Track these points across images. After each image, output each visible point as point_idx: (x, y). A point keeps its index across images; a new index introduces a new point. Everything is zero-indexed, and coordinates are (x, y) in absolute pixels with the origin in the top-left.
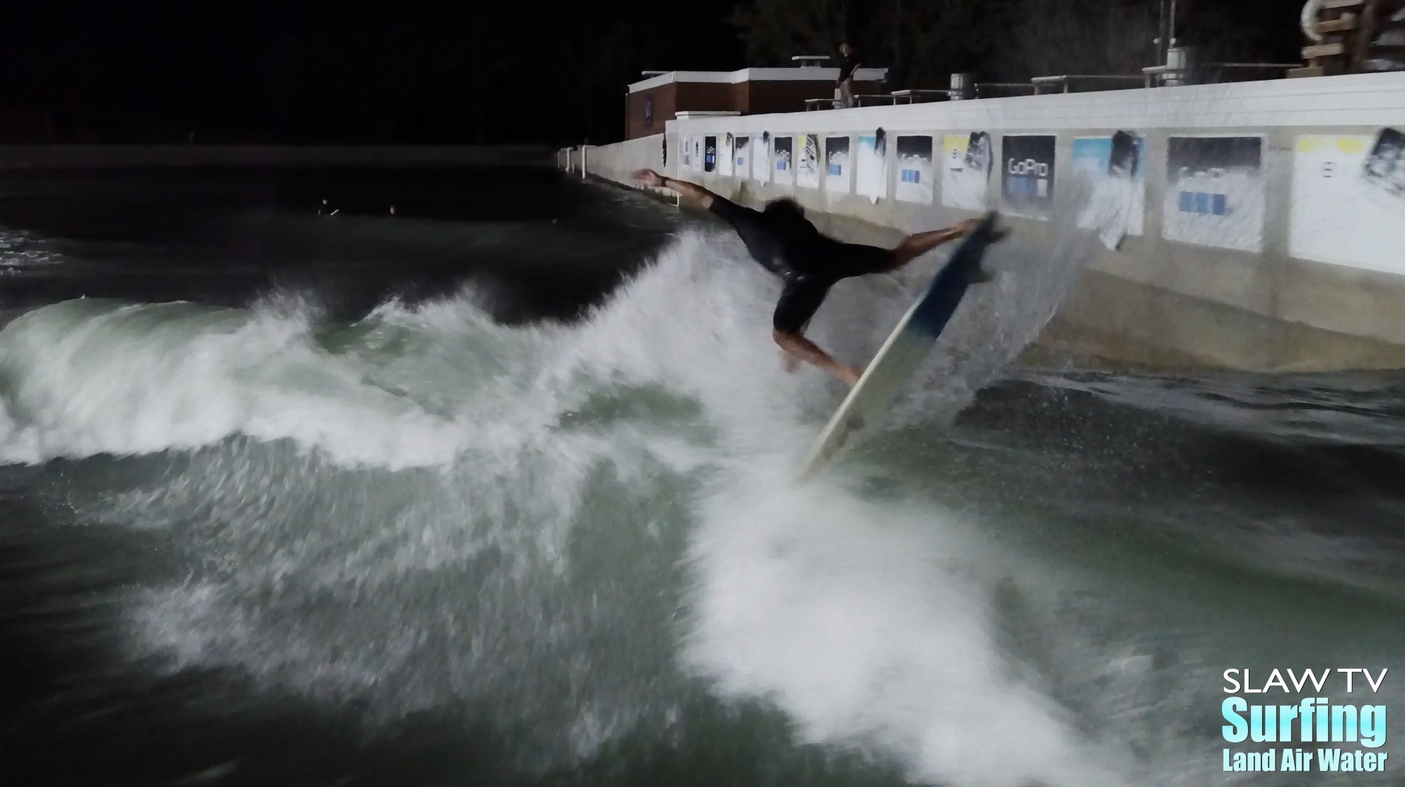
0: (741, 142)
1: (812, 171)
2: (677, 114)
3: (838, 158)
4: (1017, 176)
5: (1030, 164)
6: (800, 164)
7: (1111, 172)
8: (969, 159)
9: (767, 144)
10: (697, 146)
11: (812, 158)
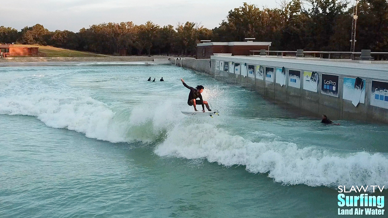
0: (237, 65)
1: (261, 75)
2: (214, 54)
3: (270, 73)
4: (327, 84)
5: (331, 82)
6: (257, 73)
7: (355, 87)
8: (312, 78)
9: (246, 66)
10: (222, 64)
11: (262, 72)
